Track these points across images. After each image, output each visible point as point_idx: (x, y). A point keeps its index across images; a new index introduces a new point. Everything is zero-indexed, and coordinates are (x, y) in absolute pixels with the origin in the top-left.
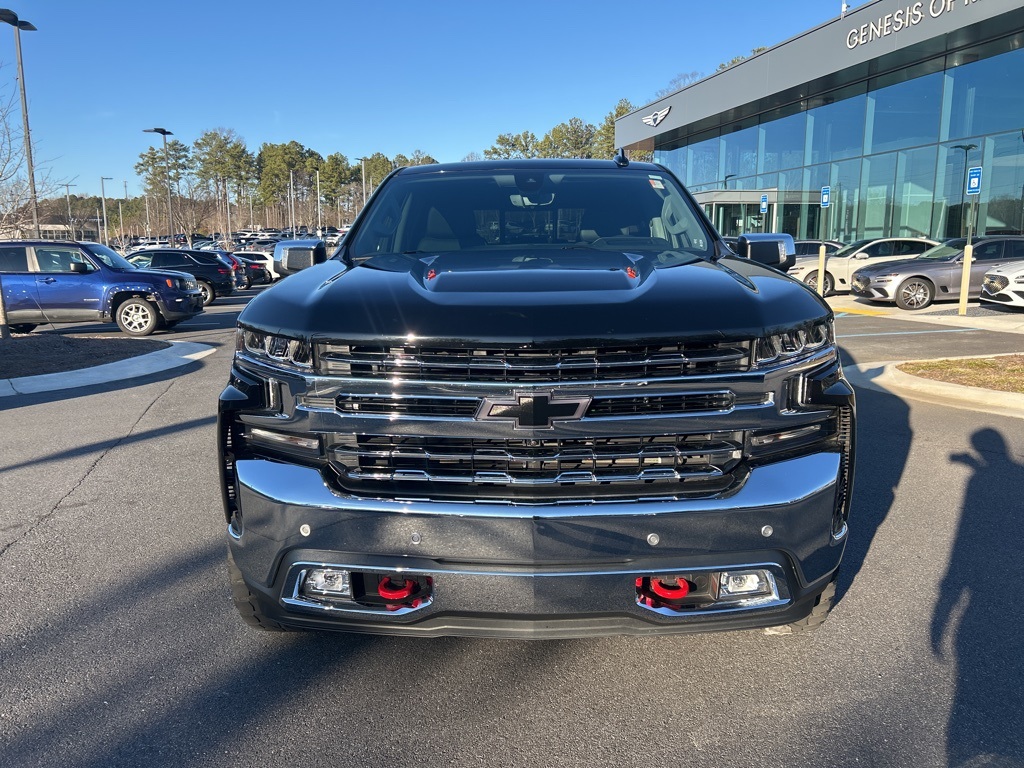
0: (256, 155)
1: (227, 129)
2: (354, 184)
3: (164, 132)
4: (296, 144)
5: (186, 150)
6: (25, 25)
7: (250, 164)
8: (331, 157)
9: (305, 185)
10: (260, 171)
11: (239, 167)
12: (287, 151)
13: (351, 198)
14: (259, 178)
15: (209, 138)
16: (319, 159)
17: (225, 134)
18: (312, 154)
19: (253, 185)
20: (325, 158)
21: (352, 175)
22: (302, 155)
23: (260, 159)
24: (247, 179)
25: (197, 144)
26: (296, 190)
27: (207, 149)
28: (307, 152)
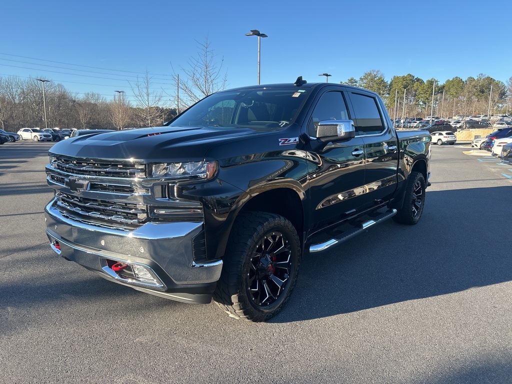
0: (389, 83)
1: (376, 70)
2: (440, 94)
3: (327, 75)
4: (411, 75)
5: (356, 82)
6: (263, 35)
7: (386, 87)
8: (428, 81)
9: (412, 96)
10: (390, 90)
11: (380, 89)
12: (405, 79)
13: (437, 102)
14: (389, 94)
15: (367, 75)
16: (422, 82)
17: (375, 73)
18: (418, 80)
19: (385, 97)
20: (425, 82)
21: (439, 90)
22: (413, 81)
23: (391, 85)
24: (383, 94)
25: (361, 79)
26: (407, 99)
27: (365, 81)
28: (416, 79)
